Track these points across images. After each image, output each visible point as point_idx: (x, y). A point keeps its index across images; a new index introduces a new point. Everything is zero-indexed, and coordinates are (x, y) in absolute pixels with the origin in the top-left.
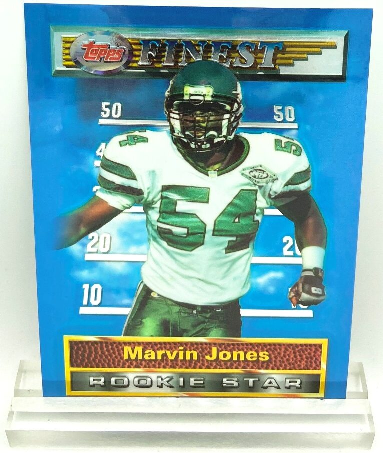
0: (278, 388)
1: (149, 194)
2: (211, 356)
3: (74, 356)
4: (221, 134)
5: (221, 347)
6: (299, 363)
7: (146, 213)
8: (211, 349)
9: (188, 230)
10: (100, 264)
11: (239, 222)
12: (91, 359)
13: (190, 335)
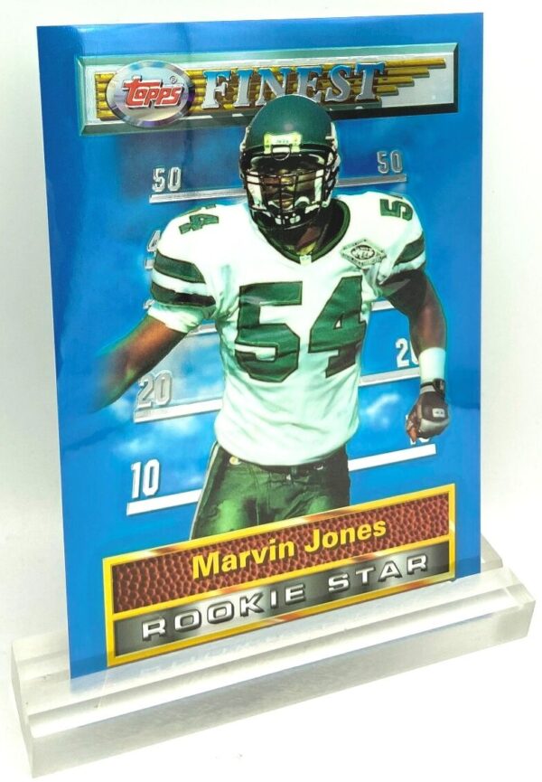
0: (399, 576)
1: (222, 301)
2: (312, 545)
3: (120, 591)
4: (314, 200)
5: (324, 526)
6: (422, 529)
7: (219, 332)
8: (311, 533)
9: (277, 350)
10: (157, 426)
11: (341, 327)
12: (146, 590)
13: (284, 515)
